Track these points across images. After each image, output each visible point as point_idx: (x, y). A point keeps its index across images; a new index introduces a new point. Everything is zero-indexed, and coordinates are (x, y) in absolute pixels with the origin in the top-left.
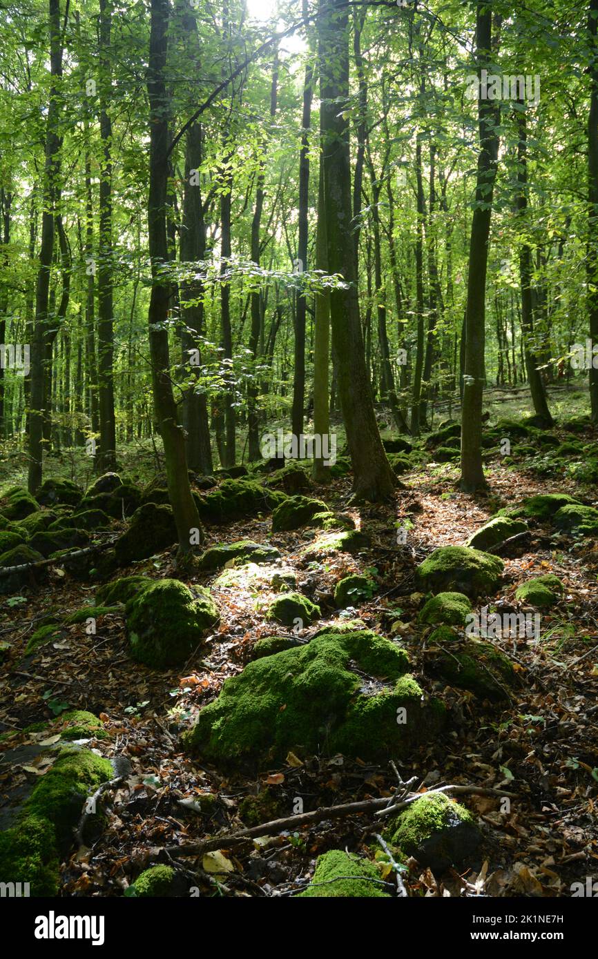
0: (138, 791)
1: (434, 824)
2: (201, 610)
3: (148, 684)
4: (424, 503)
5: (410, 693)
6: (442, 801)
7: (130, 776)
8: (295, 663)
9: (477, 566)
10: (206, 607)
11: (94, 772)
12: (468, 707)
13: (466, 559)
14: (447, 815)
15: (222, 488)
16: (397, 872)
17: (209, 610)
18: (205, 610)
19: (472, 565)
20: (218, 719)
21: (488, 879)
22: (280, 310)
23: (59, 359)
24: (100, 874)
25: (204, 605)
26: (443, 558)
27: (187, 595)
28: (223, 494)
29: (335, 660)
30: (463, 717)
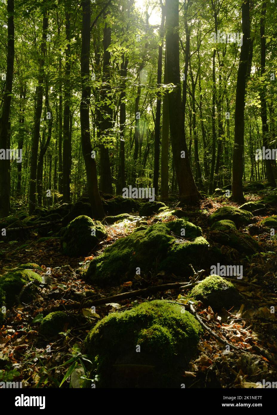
0: (54, 289)
1: (213, 287)
2: (98, 230)
3: (69, 262)
4: (214, 205)
5: (202, 243)
6: (218, 278)
7: (51, 284)
8: (142, 235)
9: (239, 214)
10: (101, 229)
11: (31, 278)
12: (234, 255)
13: (233, 211)
14: (220, 285)
15: (115, 199)
16: (190, 304)
17: (102, 230)
18: (100, 230)
19: (236, 213)
20: (100, 262)
21: (244, 313)
22: (149, 145)
23: (47, 167)
24: (27, 316)
25: (100, 228)
26: (222, 211)
27: (91, 223)
28: (116, 201)
29: (162, 230)
30: (231, 258)
